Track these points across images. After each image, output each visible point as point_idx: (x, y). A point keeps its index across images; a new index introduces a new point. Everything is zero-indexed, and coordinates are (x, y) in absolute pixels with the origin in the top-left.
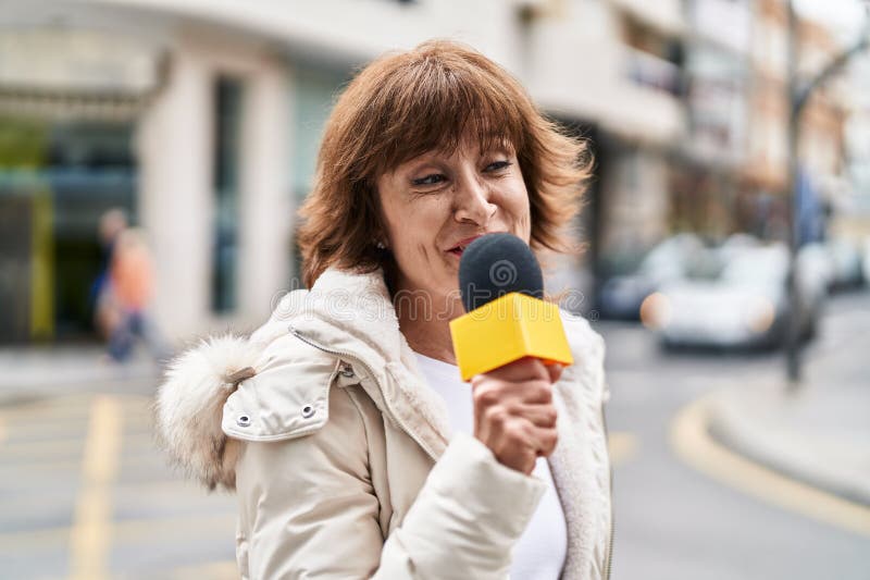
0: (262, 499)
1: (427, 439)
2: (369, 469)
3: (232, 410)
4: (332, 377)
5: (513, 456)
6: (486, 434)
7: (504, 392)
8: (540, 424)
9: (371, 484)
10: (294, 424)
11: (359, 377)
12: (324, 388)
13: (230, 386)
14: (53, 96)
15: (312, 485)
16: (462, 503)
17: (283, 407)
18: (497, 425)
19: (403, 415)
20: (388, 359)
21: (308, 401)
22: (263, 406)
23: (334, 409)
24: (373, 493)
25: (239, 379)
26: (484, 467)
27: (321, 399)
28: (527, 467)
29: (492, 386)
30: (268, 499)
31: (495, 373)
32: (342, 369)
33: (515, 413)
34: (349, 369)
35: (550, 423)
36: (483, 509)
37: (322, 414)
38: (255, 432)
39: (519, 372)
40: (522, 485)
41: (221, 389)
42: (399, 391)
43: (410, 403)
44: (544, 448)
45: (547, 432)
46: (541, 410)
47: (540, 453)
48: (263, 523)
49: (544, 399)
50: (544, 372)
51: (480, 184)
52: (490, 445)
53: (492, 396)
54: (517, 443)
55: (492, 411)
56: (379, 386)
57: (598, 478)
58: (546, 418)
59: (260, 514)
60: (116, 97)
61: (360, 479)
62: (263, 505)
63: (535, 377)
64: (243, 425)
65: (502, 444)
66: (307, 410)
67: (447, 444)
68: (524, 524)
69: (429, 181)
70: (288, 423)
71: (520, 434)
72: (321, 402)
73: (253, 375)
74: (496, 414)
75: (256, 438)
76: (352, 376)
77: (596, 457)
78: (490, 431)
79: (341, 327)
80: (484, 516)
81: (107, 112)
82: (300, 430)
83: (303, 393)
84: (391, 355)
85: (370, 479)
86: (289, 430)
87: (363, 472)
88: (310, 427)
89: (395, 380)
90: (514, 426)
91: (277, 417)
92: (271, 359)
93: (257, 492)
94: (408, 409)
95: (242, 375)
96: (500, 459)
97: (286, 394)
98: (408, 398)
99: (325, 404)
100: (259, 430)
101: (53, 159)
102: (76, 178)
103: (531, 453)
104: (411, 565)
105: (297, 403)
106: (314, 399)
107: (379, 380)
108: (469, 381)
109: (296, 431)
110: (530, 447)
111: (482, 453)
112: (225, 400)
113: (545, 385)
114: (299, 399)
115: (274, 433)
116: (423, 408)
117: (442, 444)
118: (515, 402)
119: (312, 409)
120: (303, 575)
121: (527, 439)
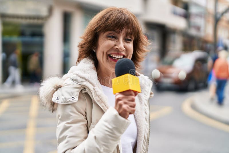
0: (60, 118)
1: (103, 106)
2: (86, 113)
3: (55, 95)
4: (80, 90)
5: (124, 114)
6: (118, 108)
7: (123, 98)
8: (131, 106)
9: (86, 117)
10: (70, 100)
11: (87, 91)
12: (78, 93)
13: (55, 89)
14: (21, 17)
15: (72, 116)
16: (109, 124)
17: (67, 96)
18: (121, 106)
19: (97, 100)
20: (94, 86)
21: (74, 95)
22: (63, 95)
23: (79, 98)
24: (87, 119)
25: (58, 88)
26: (116, 116)
27: (77, 95)
28: (127, 117)
29: (120, 96)
30: (61, 118)
31: (122, 93)
32: (83, 88)
33: (125, 103)
34: (85, 88)
35: (134, 106)
36: (114, 126)
37: (77, 99)
38: (60, 101)
39: (127, 93)
40: (125, 122)
41: (53, 90)
42: (96, 95)
43: (99, 98)
44: (131, 112)
45: (132, 109)
46: (132, 103)
47: (130, 113)
48: (59, 123)
49: (133, 100)
50: (133, 94)
51: (123, 42)
52: (118, 111)
53: (120, 98)
54: (125, 111)
55: (120, 102)
56: (91, 93)
57: (146, 119)
58: (132, 105)
59: (59, 121)
60: (38, 18)
61: (83, 115)
62: (60, 119)
63: (131, 95)
64: (57, 100)
65: (121, 111)
66: (73, 97)
67: (108, 109)
68: (124, 131)
69: (111, 37)
70: (68, 100)
71: (126, 108)
72: (77, 96)
73: (61, 87)
74: (121, 103)
75: (60, 103)
76: (85, 90)
77: (146, 113)
78: (118, 107)
79: (83, 78)
80: (114, 128)
81: (36, 21)
82: (71, 102)
83: (73, 93)
84: (95, 85)
85: (86, 115)
86: (68, 102)
87: (84, 114)
88: (73, 102)
89: (96, 92)
90: (125, 106)
91: (65, 98)
92: (66, 84)
93: (59, 116)
94: (98, 99)
95: (59, 87)
96: (120, 114)
97: (69, 93)
98: (99, 96)
99: (78, 97)
100: (61, 101)
101: (22, 34)
102: (28, 39)
103: (128, 113)
104: (95, 137)
105: (71, 96)
106: (75, 95)
107: (92, 92)
108: (115, 94)
109: (70, 102)
110: (128, 112)
111: (116, 112)
112: (54, 93)
113: (133, 97)
114: (71, 95)
115: (64, 102)
116: (102, 99)
117: (107, 109)
118: (126, 100)
119: (74, 97)
120: (67, 137)
121: (128, 110)
